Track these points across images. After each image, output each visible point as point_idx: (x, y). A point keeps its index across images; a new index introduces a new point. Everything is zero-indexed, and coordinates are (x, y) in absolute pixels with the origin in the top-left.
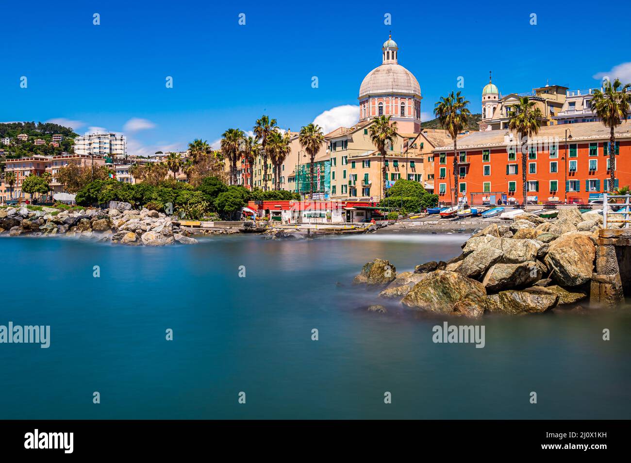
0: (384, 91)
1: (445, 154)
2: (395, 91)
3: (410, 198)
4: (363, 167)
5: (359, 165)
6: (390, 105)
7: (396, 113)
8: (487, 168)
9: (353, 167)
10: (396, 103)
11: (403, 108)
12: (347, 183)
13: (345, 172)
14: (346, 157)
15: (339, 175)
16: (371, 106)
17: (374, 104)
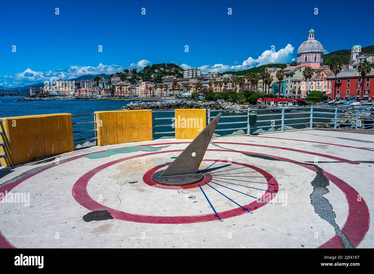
0: (308, 51)
1: (332, 79)
2: (312, 51)
3: (317, 97)
4: (299, 84)
5: (297, 83)
6: (310, 57)
7: (313, 60)
8: (349, 85)
9: (295, 84)
10: (313, 56)
11: (315, 58)
12: (292, 90)
13: (291, 85)
14: (292, 80)
15: (289, 87)
16: (302, 57)
17: (303, 56)
